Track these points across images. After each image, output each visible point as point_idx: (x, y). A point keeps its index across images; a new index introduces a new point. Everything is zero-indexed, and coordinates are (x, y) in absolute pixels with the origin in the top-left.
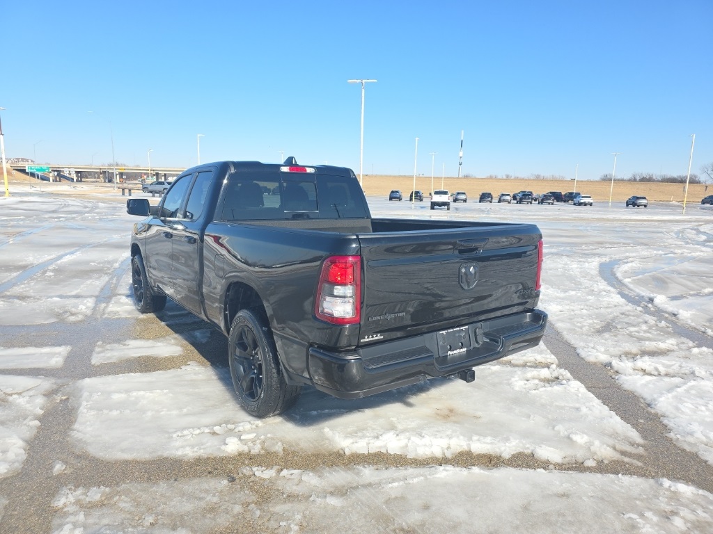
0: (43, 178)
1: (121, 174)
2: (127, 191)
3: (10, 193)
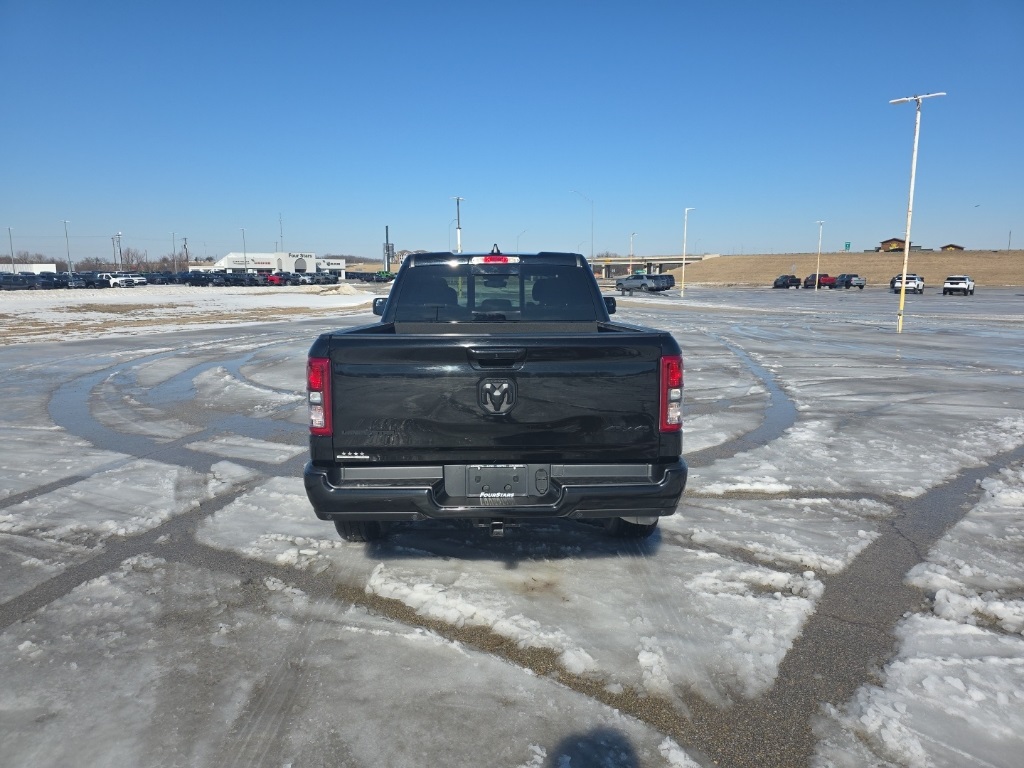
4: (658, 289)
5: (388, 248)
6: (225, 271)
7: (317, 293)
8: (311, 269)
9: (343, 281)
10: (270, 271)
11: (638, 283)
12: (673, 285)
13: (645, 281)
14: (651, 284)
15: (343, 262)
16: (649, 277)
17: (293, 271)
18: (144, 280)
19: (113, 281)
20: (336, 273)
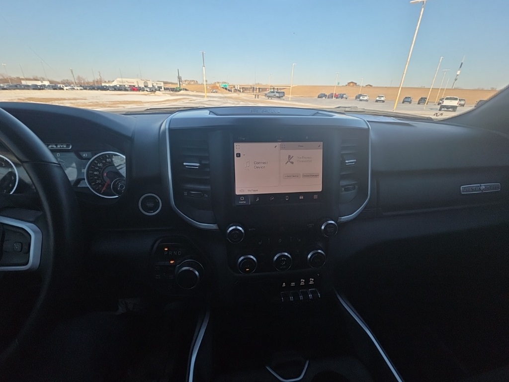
0: (229, 90)
1: (259, 88)
2: (257, 96)
3: (207, 96)
4: (280, 97)
5: (179, 78)
6: (116, 86)
7: (146, 95)
8: (150, 86)
9: (162, 91)
10: (134, 86)
11: (272, 94)
12: (284, 95)
13: (275, 93)
14: (277, 95)
15: (162, 83)
16: (277, 92)
17: (143, 87)
18: (82, 88)
19: (65, 88)
20: (160, 88)
